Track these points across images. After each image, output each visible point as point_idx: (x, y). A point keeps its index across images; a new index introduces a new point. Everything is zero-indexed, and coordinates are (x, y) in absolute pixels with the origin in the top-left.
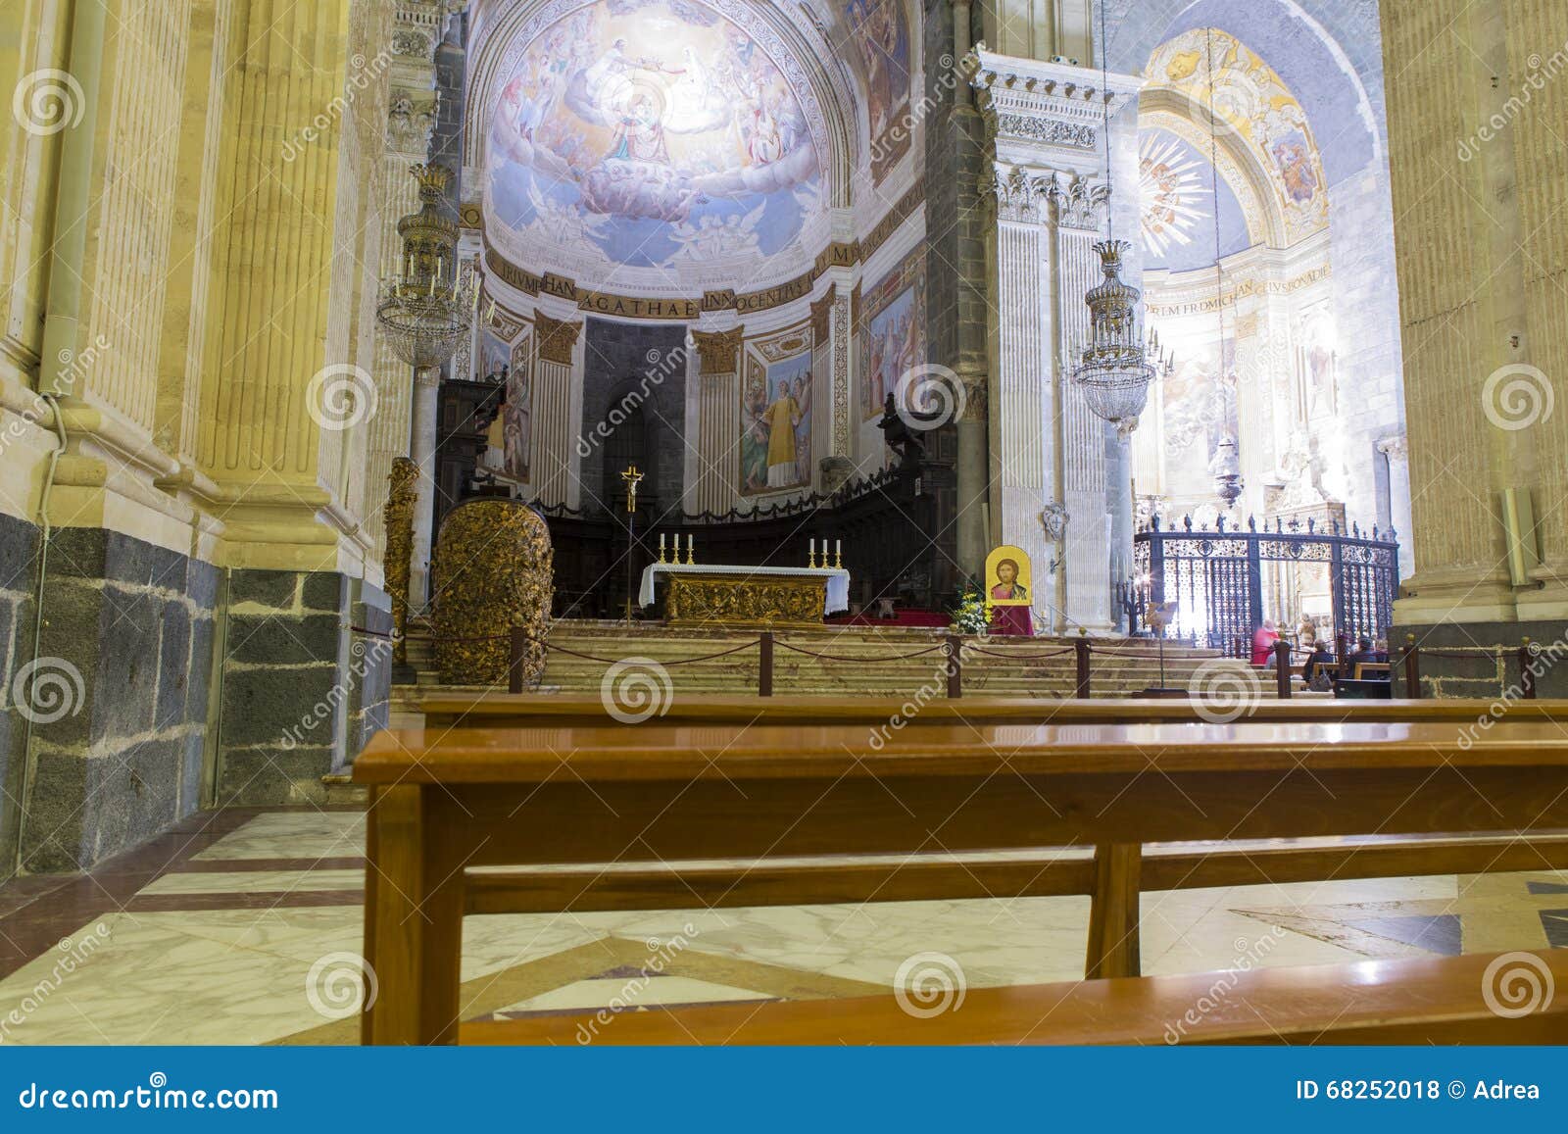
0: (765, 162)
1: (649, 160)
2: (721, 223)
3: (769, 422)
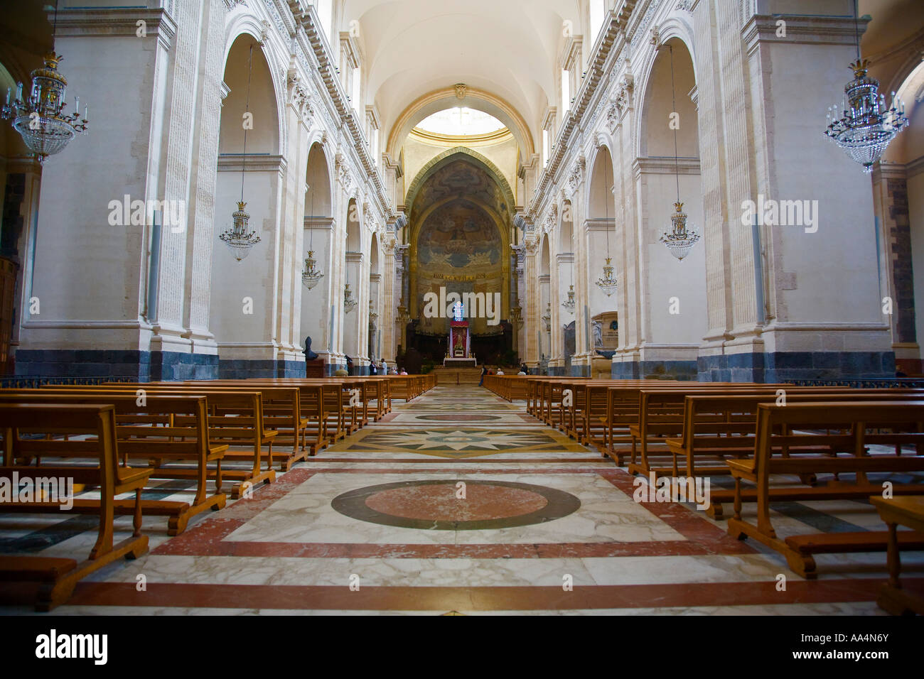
1: (461, 239)
2: (481, 255)
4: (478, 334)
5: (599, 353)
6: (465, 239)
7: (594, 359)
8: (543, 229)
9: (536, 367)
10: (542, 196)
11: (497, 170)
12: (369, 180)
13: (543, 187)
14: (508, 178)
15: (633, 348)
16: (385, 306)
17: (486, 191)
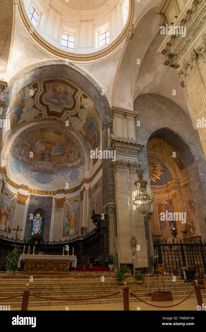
0: (72, 162)
1: (48, 162)
2: (62, 175)
3: (70, 219)
4: (54, 242)
17: (77, 115)
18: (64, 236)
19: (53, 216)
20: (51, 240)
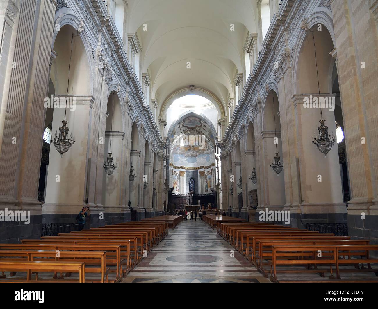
0: (206, 151)
1: (193, 150)
2: (202, 157)
3: (208, 183)
4: (201, 194)
5: (252, 207)
6: (195, 150)
7: (250, 210)
8: (229, 149)
9: (227, 211)
10: (228, 136)
11: (209, 120)
12: (153, 131)
13: (228, 132)
14: (214, 124)
15: (263, 207)
16: (159, 184)
17: (204, 129)
18: (205, 191)
19: (199, 181)
20: (199, 194)
